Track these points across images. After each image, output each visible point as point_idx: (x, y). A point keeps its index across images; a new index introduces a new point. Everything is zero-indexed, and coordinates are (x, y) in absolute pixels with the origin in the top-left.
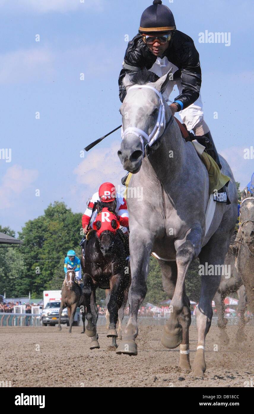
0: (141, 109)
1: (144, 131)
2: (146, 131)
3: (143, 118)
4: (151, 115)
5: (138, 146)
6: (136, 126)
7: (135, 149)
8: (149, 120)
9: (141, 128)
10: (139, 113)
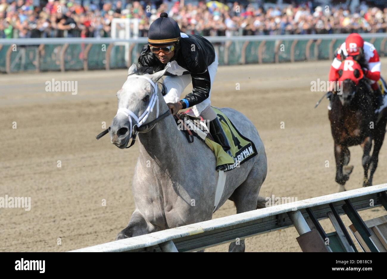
0: (134, 94)
1: (134, 113)
2: (137, 113)
3: (134, 102)
4: (142, 100)
5: (125, 124)
6: (127, 108)
7: (122, 126)
8: (140, 104)
9: (131, 110)
10: (132, 97)
